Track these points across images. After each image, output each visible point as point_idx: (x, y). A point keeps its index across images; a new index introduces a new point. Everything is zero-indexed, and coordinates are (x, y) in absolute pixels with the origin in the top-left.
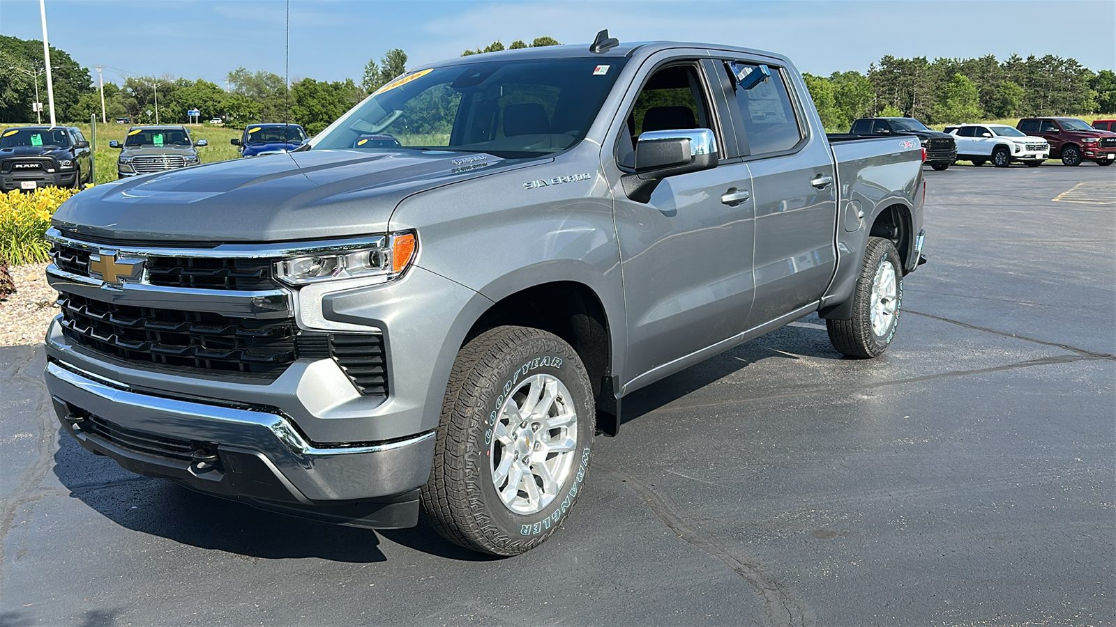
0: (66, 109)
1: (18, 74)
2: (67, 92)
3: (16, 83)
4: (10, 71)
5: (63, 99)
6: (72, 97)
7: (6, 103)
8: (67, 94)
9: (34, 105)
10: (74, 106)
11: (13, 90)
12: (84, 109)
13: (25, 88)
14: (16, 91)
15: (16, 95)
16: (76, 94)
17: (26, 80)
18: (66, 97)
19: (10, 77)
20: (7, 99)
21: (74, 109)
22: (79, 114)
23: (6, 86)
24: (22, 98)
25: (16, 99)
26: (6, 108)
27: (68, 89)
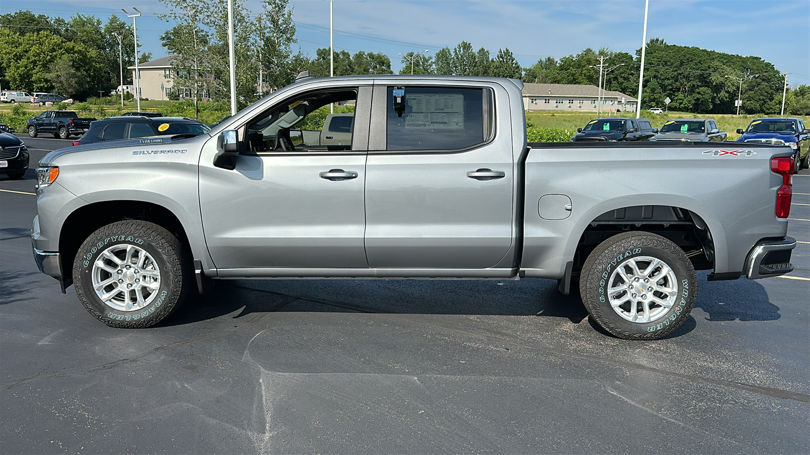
0: (763, 104)
1: (731, 80)
2: (766, 92)
3: (729, 87)
4: (726, 78)
5: (761, 97)
6: (769, 96)
7: (720, 101)
8: (766, 94)
9: (736, 101)
10: (769, 102)
11: (726, 92)
12: (777, 105)
13: (734, 90)
14: (728, 92)
15: (727, 95)
16: (772, 94)
17: (736, 84)
18: (765, 96)
19: (726, 83)
20: (720, 98)
21: (769, 105)
22: (771, 108)
23: (722, 89)
24: (731, 97)
25: (726, 98)
26: (719, 104)
27: (766, 90)
